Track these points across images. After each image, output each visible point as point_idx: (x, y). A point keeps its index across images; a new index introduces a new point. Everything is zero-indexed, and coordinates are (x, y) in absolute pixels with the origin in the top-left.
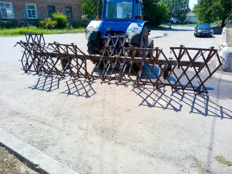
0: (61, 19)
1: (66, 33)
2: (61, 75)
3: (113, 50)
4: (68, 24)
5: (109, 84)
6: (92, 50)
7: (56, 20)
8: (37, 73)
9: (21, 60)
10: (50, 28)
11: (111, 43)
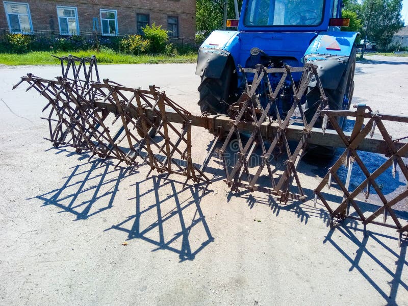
0: (157, 38)
1: (163, 62)
2: (127, 163)
3: (268, 106)
4: (169, 47)
5: (252, 201)
6: (208, 101)
7: (148, 38)
8: (78, 152)
9: (48, 118)
10: (136, 52)
11: (262, 88)
